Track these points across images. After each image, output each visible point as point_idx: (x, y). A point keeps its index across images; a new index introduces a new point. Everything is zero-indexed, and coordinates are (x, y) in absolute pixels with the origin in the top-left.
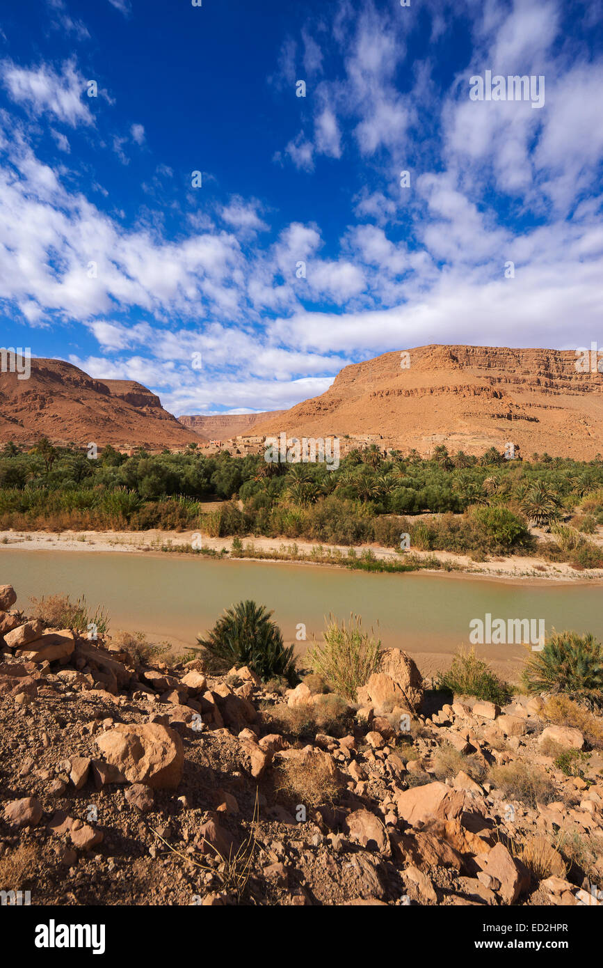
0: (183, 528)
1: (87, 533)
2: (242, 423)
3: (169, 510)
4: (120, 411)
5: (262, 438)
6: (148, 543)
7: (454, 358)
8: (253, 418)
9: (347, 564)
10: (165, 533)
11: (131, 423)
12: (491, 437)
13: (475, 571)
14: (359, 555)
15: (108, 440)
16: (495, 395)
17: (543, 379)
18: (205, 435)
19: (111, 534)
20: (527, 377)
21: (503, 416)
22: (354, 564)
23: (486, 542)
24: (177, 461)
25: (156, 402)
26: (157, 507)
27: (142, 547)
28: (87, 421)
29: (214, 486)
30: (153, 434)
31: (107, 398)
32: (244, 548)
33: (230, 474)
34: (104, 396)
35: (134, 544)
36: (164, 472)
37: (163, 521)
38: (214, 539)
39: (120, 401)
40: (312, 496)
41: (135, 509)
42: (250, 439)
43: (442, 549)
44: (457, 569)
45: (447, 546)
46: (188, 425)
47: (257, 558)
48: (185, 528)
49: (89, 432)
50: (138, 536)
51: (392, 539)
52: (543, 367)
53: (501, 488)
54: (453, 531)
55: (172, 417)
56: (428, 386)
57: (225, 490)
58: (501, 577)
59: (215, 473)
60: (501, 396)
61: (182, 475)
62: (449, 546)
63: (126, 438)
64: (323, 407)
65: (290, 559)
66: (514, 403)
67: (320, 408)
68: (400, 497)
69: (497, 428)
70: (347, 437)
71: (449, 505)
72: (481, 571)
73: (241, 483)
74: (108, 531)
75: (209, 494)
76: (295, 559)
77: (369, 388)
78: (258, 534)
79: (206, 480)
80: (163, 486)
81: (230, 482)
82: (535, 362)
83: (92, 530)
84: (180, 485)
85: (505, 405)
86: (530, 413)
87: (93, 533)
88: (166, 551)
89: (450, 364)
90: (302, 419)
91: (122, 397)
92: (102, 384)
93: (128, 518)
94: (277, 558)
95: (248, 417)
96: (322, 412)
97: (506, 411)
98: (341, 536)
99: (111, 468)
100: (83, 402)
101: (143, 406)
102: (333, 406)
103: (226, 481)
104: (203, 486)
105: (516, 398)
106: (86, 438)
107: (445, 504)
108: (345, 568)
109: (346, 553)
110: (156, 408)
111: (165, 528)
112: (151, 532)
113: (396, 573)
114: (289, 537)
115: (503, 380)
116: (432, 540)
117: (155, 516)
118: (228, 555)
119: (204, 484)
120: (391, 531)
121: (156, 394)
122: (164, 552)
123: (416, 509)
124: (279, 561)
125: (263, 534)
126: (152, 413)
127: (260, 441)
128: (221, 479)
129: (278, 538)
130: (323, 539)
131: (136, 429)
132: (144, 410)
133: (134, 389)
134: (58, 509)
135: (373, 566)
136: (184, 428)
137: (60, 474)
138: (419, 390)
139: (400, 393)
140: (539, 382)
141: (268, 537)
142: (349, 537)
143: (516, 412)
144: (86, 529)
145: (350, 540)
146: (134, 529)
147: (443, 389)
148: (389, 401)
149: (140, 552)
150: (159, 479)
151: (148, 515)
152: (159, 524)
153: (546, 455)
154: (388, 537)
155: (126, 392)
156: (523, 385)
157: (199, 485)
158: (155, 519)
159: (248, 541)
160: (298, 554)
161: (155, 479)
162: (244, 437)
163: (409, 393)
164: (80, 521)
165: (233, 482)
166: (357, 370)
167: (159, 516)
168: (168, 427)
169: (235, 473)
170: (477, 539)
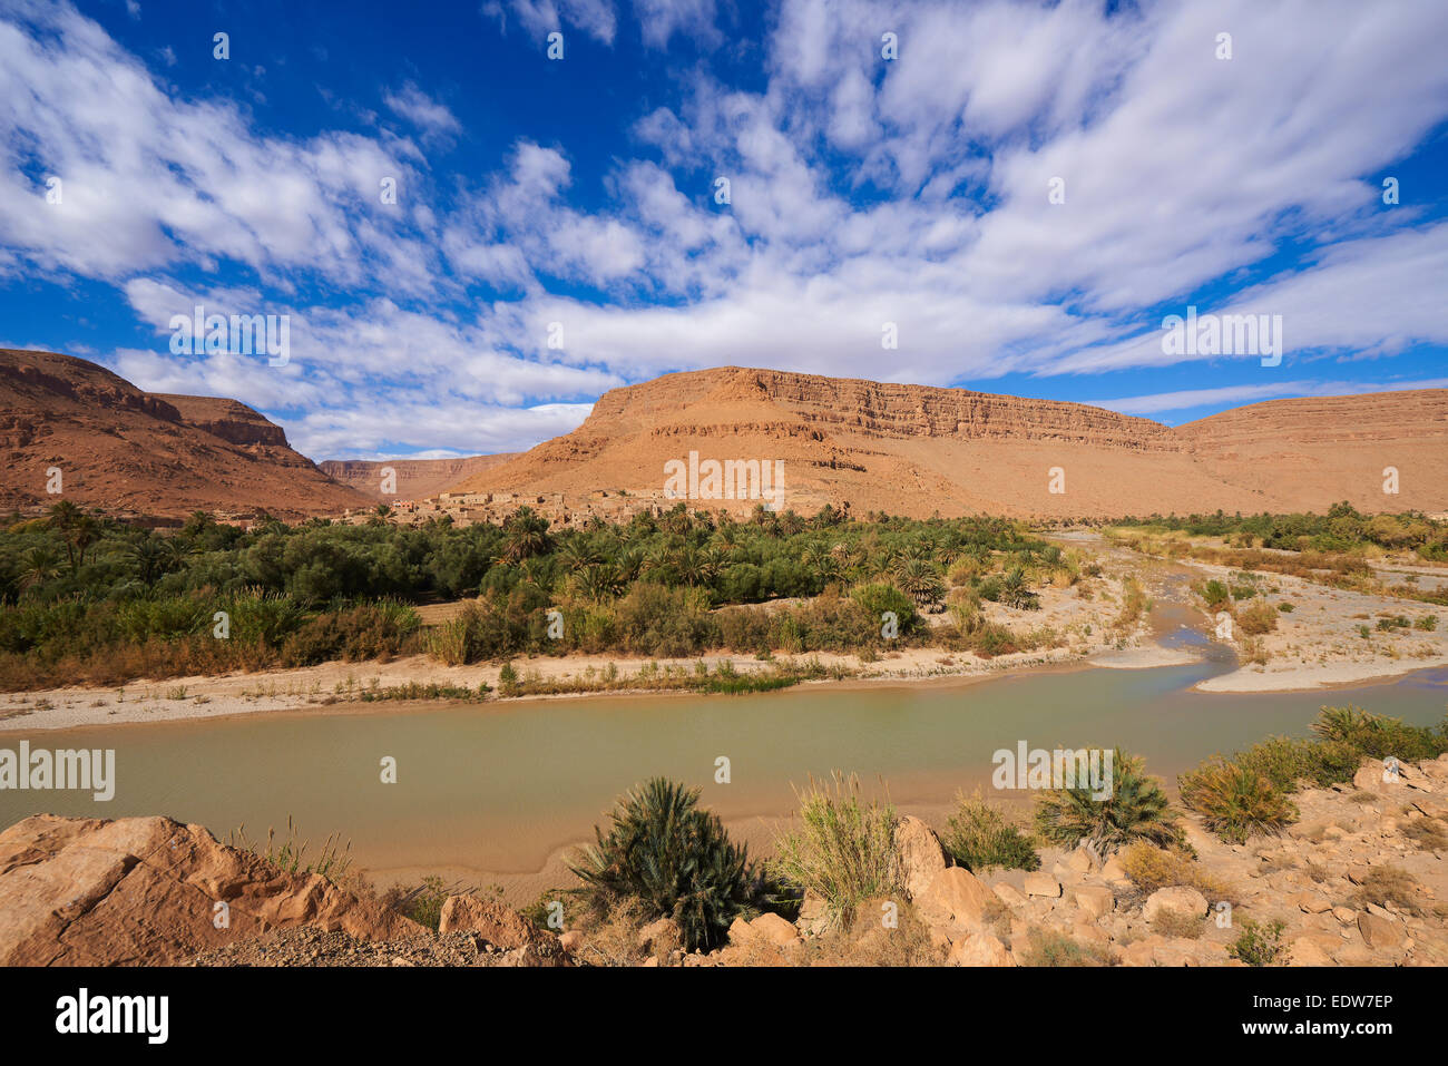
0: (392, 654)
1: (186, 681)
2: (440, 473)
3: (361, 625)
4: (203, 452)
5: (486, 497)
6: (329, 688)
7: (763, 386)
8: (457, 466)
9: (698, 687)
10: (355, 667)
11: (225, 473)
12: (816, 491)
13: (873, 675)
14: (711, 670)
15: (179, 503)
16: (815, 436)
17: (864, 417)
18: (371, 494)
19: (241, 679)
20: (846, 414)
21: (825, 464)
22: (709, 685)
23: (873, 632)
24: (356, 536)
25: (278, 437)
26: (334, 621)
27: (316, 697)
28: (132, 469)
29: (430, 577)
30: (276, 492)
31: (174, 427)
32: (521, 678)
33: (460, 555)
34: (169, 424)
35: (298, 693)
36: (336, 558)
37: (351, 646)
38: (455, 668)
39: (203, 434)
40: (611, 584)
41: (291, 625)
42: (465, 499)
43: (819, 648)
44: (849, 675)
45: (824, 643)
46: (339, 476)
47: (548, 693)
48: (396, 653)
49: (134, 488)
50: (303, 677)
51: (757, 639)
52: (863, 402)
53: (855, 559)
54: (830, 621)
55: (309, 463)
56: (730, 421)
57: (452, 583)
58: (907, 679)
59: (428, 555)
60: (822, 438)
61: (372, 561)
62: (828, 643)
63: (217, 499)
64: (581, 449)
65: (604, 689)
66: (838, 448)
67: (576, 451)
68: (739, 578)
69: (821, 480)
70: (623, 493)
71: (802, 585)
72: (879, 674)
73: (481, 574)
74: (232, 674)
75: (425, 591)
76: (613, 687)
77: (648, 422)
78: (533, 654)
79: (416, 568)
80: (337, 582)
81: (460, 569)
82: (854, 396)
83: (196, 674)
84: (369, 580)
85: (827, 450)
86: (857, 459)
87: (200, 680)
88: (371, 699)
89: (757, 393)
90: (549, 466)
91: (207, 427)
92: (163, 403)
93: (278, 645)
94: (582, 690)
95: (448, 465)
96: (579, 456)
97: (828, 458)
98: (674, 645)
99: (223, 554)
100: (122, 433)
101: (250, 442)
102: (596, 448)
103: (452, 568)
104: (412, 577)
105: (843, 441)
106: (128, 500)
107: (799, 584)
108: (695, 693)
109: (693, 669)
110: (277, 447)
111: (355, 656)
112: (327, 667)
113: (772, 691)
114: (588, 653)
115: (818, 418)
116: (804, 637)
117: (333, 637)
118: (495, 694)
119: (413, 574)
120: (748, 629)
121: (276, 422)
122: (367, 703)
123: (761, 593)
124: (586, 694)
125: (543, 651)
126: (268, 455)
127: (483, 502)
128: (443, 564)
129: (569, 657)
130: (646, 651)
131: (237, 482)
132: (253, 450)
133: (231, 413)
134: (111, 639)
135: (736, 685)
136: (332, 481)
137: (107, 569)
138: (719, 428)
139: (693, 430)
140: (859, 421)
141: (552, 656)
142: (688, 644)
143: (841, 459)
144: (182, 674)
145: (689, 648)
146: (290, 665)
147: (750, 426)
148: (679, 441)
149: (315, 709)
150: (329, 569)
151: (318, 637)
152: (343, 652)
153: (882, 513)
154: (744, 638)
155: (215, 418)
156: (841, 425)
157: (406, 576)
158: (333, 643)
159: (524, 667)
160: (617, 680)
161: (321, 571)
162: (452, 495)
163: (706, 431)
164: (166, 659)
165: (465, 569)
166: (626, 397)
167: (342, 637)
168: (301, 481)
169: (468, 554)
170: (861, 629)
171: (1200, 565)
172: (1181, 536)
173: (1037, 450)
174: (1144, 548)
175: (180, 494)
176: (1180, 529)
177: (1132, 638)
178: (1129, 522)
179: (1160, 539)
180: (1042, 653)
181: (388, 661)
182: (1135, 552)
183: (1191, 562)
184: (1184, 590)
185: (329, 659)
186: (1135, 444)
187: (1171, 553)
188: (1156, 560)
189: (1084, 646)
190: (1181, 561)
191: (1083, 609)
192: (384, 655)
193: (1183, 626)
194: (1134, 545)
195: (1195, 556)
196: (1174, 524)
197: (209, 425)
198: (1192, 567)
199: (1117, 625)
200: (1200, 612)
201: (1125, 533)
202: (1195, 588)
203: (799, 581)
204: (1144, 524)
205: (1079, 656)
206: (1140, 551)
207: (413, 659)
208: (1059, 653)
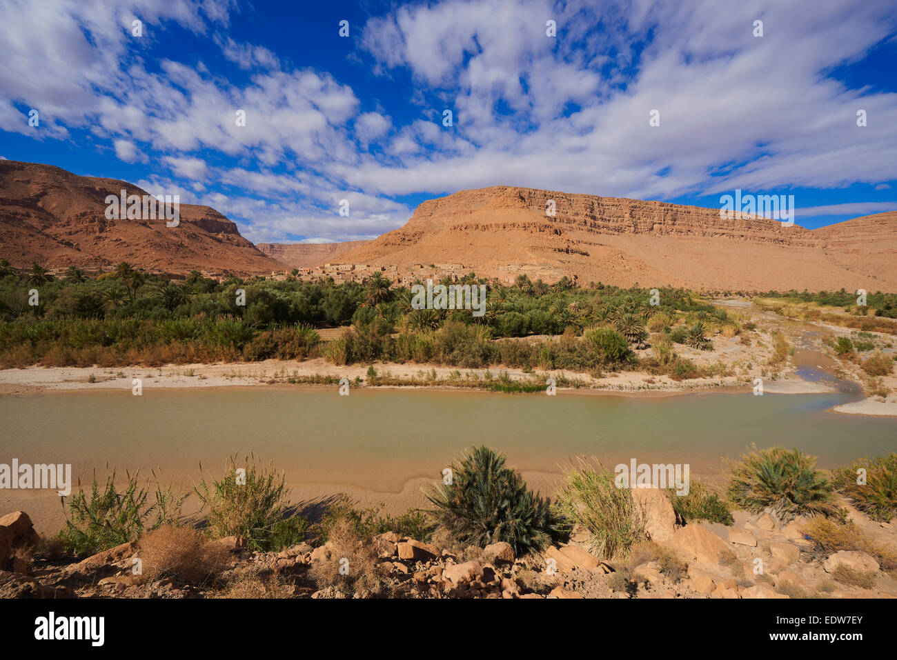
0: (304, 356)
1: (193, 366)
2: (323, 251)
3: (286, 339)
4: (193, 237)
5: (351, 267)
6: (270, 375)
7: (522, 198)
8: (333, 248)
9: (487, 387)
10: (284, 363)
11: (206, 249)
12: (556, 268)
13: (601, 387)
14: (495, 377)
15: (183, 266)
16: (556, 232)
17: (589, 220)
18: (285, 263)
19: (222, 366)
20: (576, 218)
21: (562, 250)
22: (493, 386)
23: (600, 360)
24: (280, 287)
25: (233, 229)
26: (271, 336)
27: (264, 379)
28: (157, 246)
29: (323, 312)
30: (234, 262)
32: (379, 375)
33: (340, 300)
35: (254, 376)
36: (271, 299)
37: (281, 351)
38: (340, 367)
39: (192, 226)
40: (430, 321)
41: (247, 338)
42: (339, 267)
43: (564, 367)
44: (585, 386)
45: (567, 364)
46: (267, 252)
47: (395, 385)
48: (306, 356)
49: (158, 257)
50: (256, 367)
51: (523, 359)
52: (589, 210)
53: (584, 312)
54: (571, 351)
55: (251, 245)
56: (502, 221)
57: (335, 316)
58: (624, 391)
59: (321, 300)
60: (561, 233)
61: (290, 302)
62: (569, 364)
63: (202, 264)
64: (407, 238)
65: (429, 385)
66: (571, 240)
67: (404, 239)
68: (510, 321)
69: (559, 260)
70: (433, 266)
71: (550, 327)
72: (604, 386)
73: (352, 312)
74: (217, 363)
75: (320, 321)
76: (434, 384)
77: (449, 222)
78: (385, 361)
79: (315, 307)
80: (271, 313)
81: (340, 309)
82: (583, 205)
83: (198, 362)
84: (289, 312)
85: (564, 241)
86: (584, 248)
87: (200, 366)
88: (294, 382)
89: (519, 204)
90: (389, 248)
91: (195, 223)
93: (241, 348)
94: (416, 385)
95: (328, 247)
96: (406, 243)
97: (564, 246)
98: (471, 360)
99: (208, 295)
100: (150, 226)
101: (218, 232)
102: (416, 237)
103: (335, 308)
104: (313, 312)
105: (575, 235)
106: (157, 263)
107: (548, 326)
108: (485, 390)
109: (483, 376)
110: (233, 235)
111: (283, 357)
112: (268, 362)
113: (534, 392)
114: (417, 362)
115: (558, 220)
116: (554, 360)
117: (271, 345)
118: (365, 383)
119: (313, 310)
120: (517, 353)
121: (232, 220)
122: (292, 385)
123: (524, 331)
124: (418, 387)
125: (391, 360)
126: (228, 239)
127: (350, 269)
128: (330, 305)
129: (406, 364)
130: (453, 363)
131: (212, 255)
132: (220, 236)
133: (208, 214)
134: (153, 341)
135: (510, 387)
136: (263, 255)
137: (148, 301)
138: (493, 226)
139: (477, 227)
140: (585, 222)
141: (396, 363)
142: (479, 360)
143: (573, 247)
144: (191, 362)
145: (480, 363)
146: (248, 360)
147: (514, 225)
148: (467, 234)
149: (263, 386)
150: (266, 306)
151: (263, 345)
152: (277, 354)
153: (600, 283)
154: (515, 359)
155: (199, 217)
156: (574, 225)
157: (309, 312)
158: (271, 349)
159: (381, 369)
160: (437, 379)
161: (262, 306)
162: (332, 265)
163: (485, 228)
164: (182, 353)
165: (343, 308)
166: (434, 205)
167: (276, 346)
168: (247, 255)
169: (344, 300)
170: (592, 357)
171: (828, 326)
172: (813, 306)
173: (709, 244)
174: (786, 313)
175: (183, 261)
176: (812, 301)
177: (782, 373)
178: (773, 294)
179: (796, 307)
180: (717, 379)
181: (302, 361)
182: (778, 315)
183: (821, 324)
184: (817, 342)
185: (269, 358)
186: (782, 241)
187: (806, 317)
188: (794, 321)
189: (747, 376)
190: (814, 323)
191: (745, 352)
192: (300, 357)
193: (819, 367)
194: (777, 310)
195: (824, 320)
196: (807, 297)
197: (196, 221)
198: (822, 328)
199: (770, 364)
200: (830, 358)
201: (769, 302)
202: (827, 342)
203: (548, 323)
204: (784, 296)
205: (743, 383)
206: (782, 314)
207: (316, 360)
208: (729, 380)
